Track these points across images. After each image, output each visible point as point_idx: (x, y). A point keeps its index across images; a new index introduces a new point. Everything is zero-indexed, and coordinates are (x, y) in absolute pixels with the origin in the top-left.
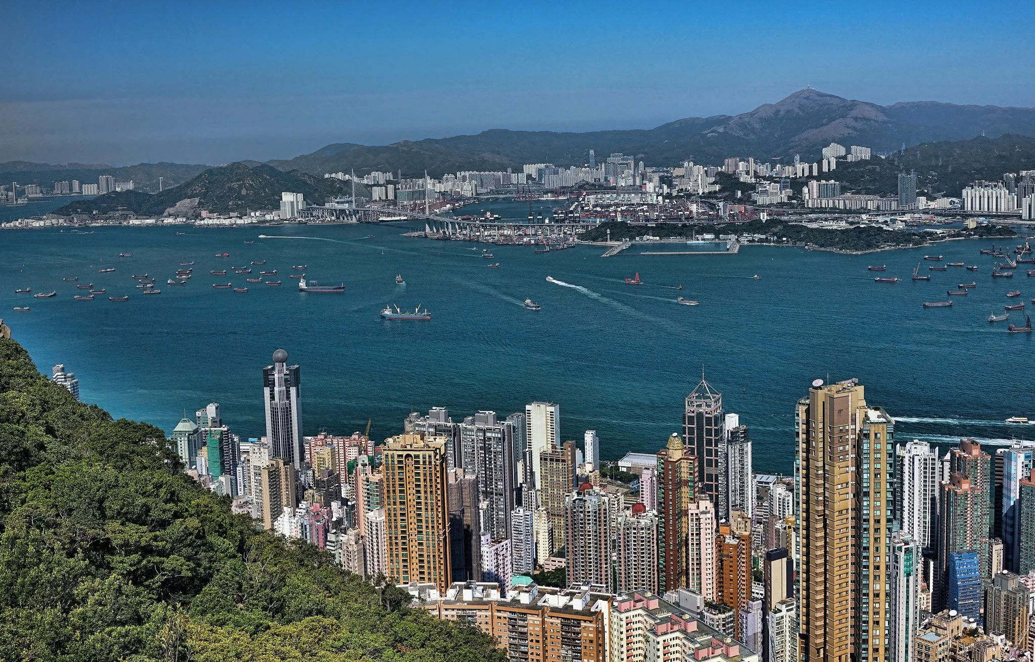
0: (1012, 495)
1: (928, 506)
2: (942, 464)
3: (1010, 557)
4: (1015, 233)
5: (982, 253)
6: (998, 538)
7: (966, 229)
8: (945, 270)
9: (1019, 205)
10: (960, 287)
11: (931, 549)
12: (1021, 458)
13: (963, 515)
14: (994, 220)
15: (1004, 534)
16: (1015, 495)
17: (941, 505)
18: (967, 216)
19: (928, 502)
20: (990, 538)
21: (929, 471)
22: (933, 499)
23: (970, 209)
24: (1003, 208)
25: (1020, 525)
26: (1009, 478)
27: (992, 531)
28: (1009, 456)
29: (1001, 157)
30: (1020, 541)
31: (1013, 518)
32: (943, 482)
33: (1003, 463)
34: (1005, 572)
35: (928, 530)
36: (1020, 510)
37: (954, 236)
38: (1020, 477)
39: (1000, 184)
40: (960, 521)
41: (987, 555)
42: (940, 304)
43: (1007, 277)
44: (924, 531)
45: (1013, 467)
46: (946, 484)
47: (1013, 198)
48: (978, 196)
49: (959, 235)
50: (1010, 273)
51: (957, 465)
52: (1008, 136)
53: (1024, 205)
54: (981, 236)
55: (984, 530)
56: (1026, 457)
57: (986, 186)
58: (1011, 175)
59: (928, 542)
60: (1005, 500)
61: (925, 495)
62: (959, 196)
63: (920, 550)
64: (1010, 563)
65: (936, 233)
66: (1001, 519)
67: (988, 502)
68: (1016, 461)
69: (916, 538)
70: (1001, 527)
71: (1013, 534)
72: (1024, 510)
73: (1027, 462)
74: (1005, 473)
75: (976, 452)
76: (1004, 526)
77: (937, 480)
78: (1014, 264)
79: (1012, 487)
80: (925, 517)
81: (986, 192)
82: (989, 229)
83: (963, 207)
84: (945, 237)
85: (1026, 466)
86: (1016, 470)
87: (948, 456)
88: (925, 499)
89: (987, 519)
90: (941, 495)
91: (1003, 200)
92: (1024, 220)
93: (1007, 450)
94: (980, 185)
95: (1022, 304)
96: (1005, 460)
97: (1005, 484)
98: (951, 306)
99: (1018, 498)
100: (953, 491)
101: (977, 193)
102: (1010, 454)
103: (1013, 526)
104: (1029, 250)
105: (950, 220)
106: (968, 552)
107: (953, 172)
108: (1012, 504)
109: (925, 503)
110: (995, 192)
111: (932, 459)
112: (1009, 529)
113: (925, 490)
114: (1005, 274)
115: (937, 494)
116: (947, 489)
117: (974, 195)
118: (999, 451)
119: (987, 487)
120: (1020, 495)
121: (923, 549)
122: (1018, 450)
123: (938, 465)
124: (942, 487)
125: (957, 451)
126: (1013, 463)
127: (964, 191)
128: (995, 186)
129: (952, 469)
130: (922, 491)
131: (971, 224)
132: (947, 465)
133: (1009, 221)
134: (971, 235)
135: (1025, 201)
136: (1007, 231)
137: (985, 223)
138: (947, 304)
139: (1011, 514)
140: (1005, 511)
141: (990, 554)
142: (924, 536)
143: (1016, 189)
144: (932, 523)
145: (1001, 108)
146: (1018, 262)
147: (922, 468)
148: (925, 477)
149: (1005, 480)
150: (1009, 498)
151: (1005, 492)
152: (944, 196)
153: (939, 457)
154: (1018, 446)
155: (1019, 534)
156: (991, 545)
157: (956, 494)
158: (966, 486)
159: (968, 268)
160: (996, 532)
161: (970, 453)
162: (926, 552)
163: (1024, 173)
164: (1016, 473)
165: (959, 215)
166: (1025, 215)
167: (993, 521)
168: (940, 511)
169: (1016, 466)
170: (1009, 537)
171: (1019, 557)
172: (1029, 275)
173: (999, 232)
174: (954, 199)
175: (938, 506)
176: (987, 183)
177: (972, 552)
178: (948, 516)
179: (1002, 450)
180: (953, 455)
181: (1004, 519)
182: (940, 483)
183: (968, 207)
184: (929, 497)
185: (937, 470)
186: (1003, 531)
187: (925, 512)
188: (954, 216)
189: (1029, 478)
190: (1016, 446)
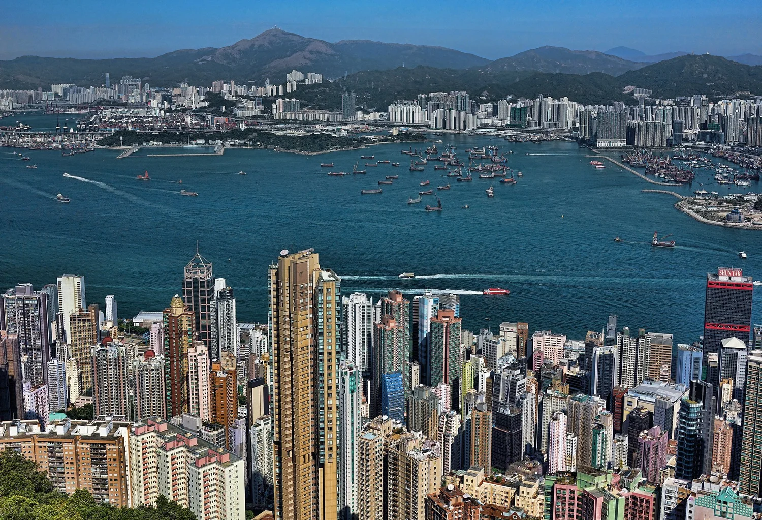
0: (425, 329)
1: (366, 340)
2: (376, 309)
3: (424, 374)
4: (426, 139)
5: (402, 153)
6: (416, 361)
7: (391, 135)
8: (376, 166)
9: (429, 118)
10: (387, 178)
11: (369, 372)
12: (431, 303)
13: (391, 346)
14: (411, 129)
15: (419, 358)
16: (427, 330)
17: (375, 339)
18: (392, 126)
19: (366, 337)
20: (410, 362)
21: (366, 315)
22: (369, 335)
23: (394, 121)
24: (417, 120)
25: (431, 351)
26: (423, 317)
27: (411, 356)
28: (422, 301)
29: (416, 82)
30: (431, 363)
31: (426, 346)
32: (376, 323)
33: (418, 307)
34: (421, 385)
35: (366, 358)
36: (431, 341)
37: (382, 141)
38: (430, 316)
39: (415, 102)
40: (388, 351)
41: (408, 374)
42: (373, 192)
43: (420, 170)
44: (364, 359)
45: (425, 309)
46: (378, 324)
47: (425, 112)
48: (399, 111)
49: (386, 140)
50: (422, 168)
51: (386, 309)
52: (421, 67)
53: (432, 118)
54: (402, 140)
55: (406, 356)
56: (435, 302)
57: (405, 104)
58: (423, 96)
59: (366, 367)
60: (420, 333)
61: (363, 332)
62: (386, 111)
63: (361, 373)
64: (424, 379)
65: (370, 139)
66: (417, 347)
67: (408, 335)
68: (427, 305)
69: (357, 364)
70: (417, 354)
71: (426, 357)
72: (434, 340)
73: (435, 305)
74: (420, 313)
75: (399, 299)
76: (419, 352)
77: (372, 321)
78: (425, 161)
79: (425, 324)
80: (364, 349)
81: (405, 108)
82: (407, 136)
83: (389, 119)
84: (376, 142)
85: (435, 308)
86: (428, 311)
87: (379, 304)
88: (363, 335)
89: (407, 348)
90: (375, 332)
91: (417, 114)
92: (432, 129)
93: (421, 297)
94: (401, 103)
95: (431, 190)
96: (420, 305)
97: (420, 322)
98: (381, 192)
99: (429, 331)
100: (384, 329)
101: (399, 109)
102: (423, 299)
103: (426, 352)
104: (436, 150)
105: (380, 129)
106: (395, 372)
107: (382, 94)
108: (425, 336)
109: (363, 339)
110: (412, 108)
111: (368, 306)
112: (423, 354)
113: (364, 329)
114: (419, 168)
115: (372, 331)
116: (379, 328)
117: (396, 111)
118: (415, 298)
119: (407, 324)
120: (431, 330)
121: (363, 372)
122: (429, 297)
123: (372, 310)
124: (375, 326)
125: (386, 299)
126: (425, 306)
127: (390, 108)
128: (412, 104)
129: (382, 312)
130: (361, 330)
131: (395, 131)
132: (379, 310)
133: (421, 130)
134: (395, 140)
135: (433, 115)
136: (420, 137)
137: (405, 131)
138: (378, 191)
139: (424, 344)
140: (420, 341)
141: (411, 372)
142: (363, 362)
143: (427, 106)
144: (369, 353)
145: (416, 46)
146: (427, 160)
147: (361, 313)
148: (363, 319)
149: (420, 319)
150: (423, 332)
151: (420, 327)
152: (375, 111)
153: (373, 305)
154: (429, 294)
155: (430, 358)
156: (410, 366)
157: (385, 330)
158: (392, 325)
159: (393, 165)
160: (414, 357)
161: (395, 301)
162: (365, 374)
163: (432, 94)
164: (428, 314)
165: (386, 125)
166: (433, 125)
167: (412, 349)
168: (375, 343)
169: (427, 308)
170: (423, 360)
171: (431, 374)
172: (435, 169)
173: (415, 138)
174: (382, 113)
175: (373, 340)
176: (406, 102)
177: (397, 373)
178: (380, 347)
179: (418, 297)
180: (383, 302)
181: (420, 347)
182: (374, 323)
183: (393, 119)
184: (366, 334)
185: (372, 314)
186: (419, 356)
187: (363, 345)
188: (383, 126)
189: (437, 317)
190: (427, 294)
